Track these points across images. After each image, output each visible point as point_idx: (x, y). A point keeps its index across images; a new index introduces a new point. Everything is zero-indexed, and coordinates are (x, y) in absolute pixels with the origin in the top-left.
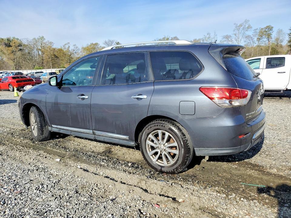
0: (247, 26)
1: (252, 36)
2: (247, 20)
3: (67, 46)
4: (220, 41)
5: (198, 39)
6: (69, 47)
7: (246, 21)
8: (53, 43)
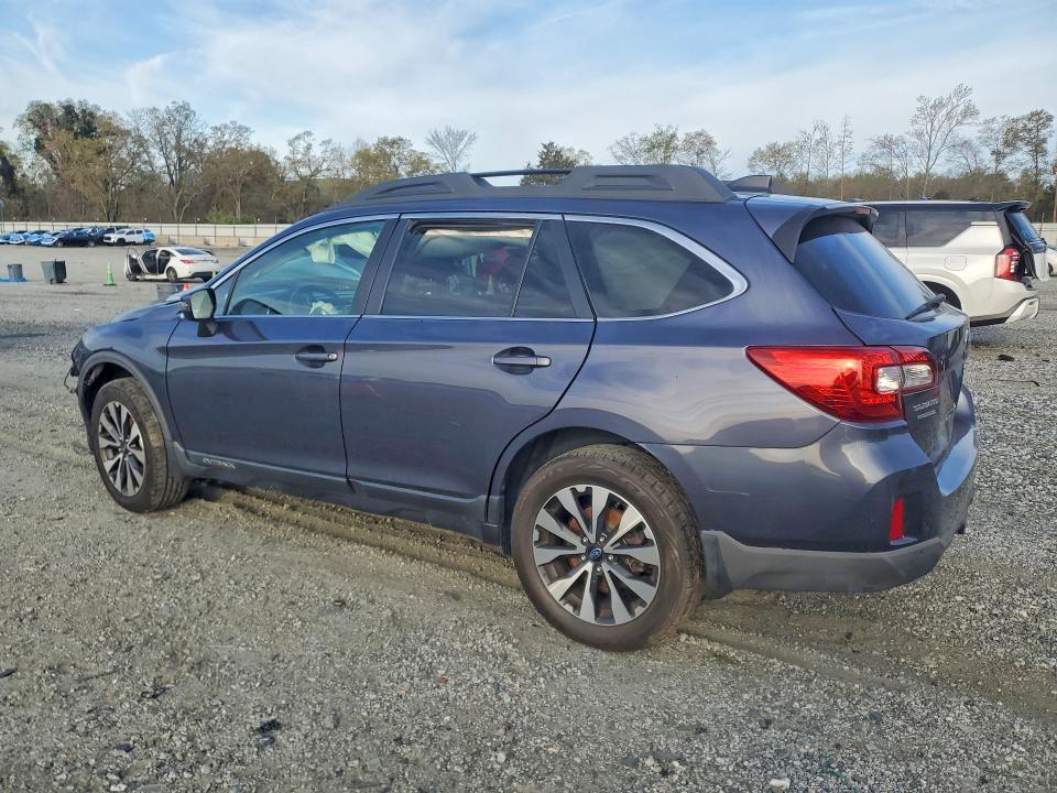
0: (961, 108)
1: (976, 143)
2: (964, 87)
3: (302, 145)
4: (860, 155)
5: (782, 145)
6: (309, 147)
7: (961, 92)
8: (247, 129)
